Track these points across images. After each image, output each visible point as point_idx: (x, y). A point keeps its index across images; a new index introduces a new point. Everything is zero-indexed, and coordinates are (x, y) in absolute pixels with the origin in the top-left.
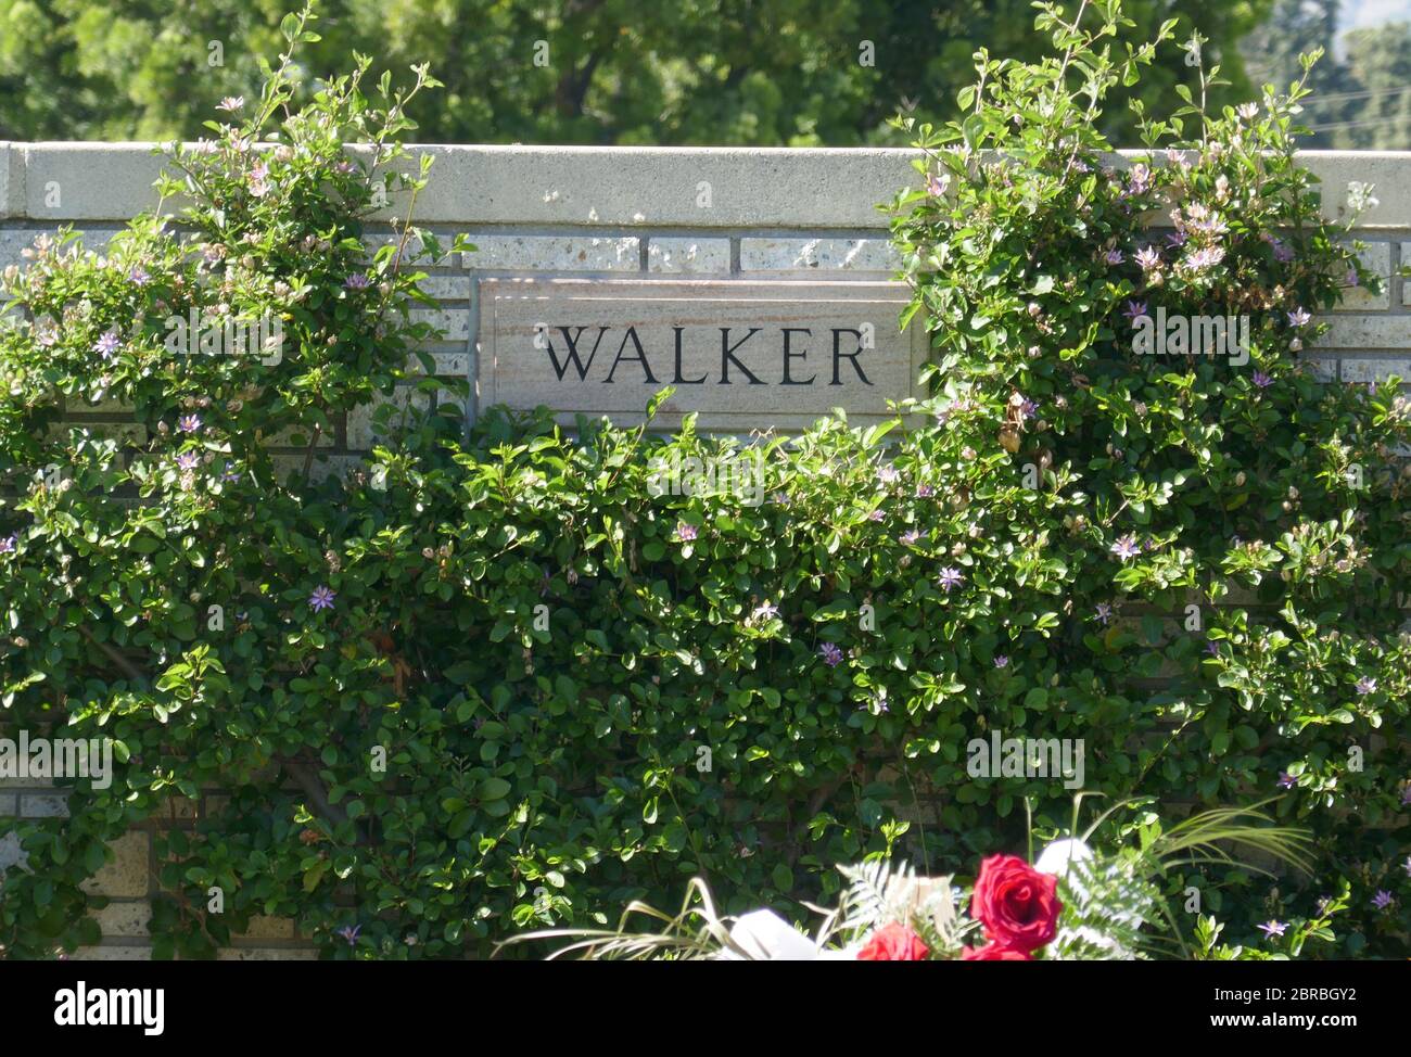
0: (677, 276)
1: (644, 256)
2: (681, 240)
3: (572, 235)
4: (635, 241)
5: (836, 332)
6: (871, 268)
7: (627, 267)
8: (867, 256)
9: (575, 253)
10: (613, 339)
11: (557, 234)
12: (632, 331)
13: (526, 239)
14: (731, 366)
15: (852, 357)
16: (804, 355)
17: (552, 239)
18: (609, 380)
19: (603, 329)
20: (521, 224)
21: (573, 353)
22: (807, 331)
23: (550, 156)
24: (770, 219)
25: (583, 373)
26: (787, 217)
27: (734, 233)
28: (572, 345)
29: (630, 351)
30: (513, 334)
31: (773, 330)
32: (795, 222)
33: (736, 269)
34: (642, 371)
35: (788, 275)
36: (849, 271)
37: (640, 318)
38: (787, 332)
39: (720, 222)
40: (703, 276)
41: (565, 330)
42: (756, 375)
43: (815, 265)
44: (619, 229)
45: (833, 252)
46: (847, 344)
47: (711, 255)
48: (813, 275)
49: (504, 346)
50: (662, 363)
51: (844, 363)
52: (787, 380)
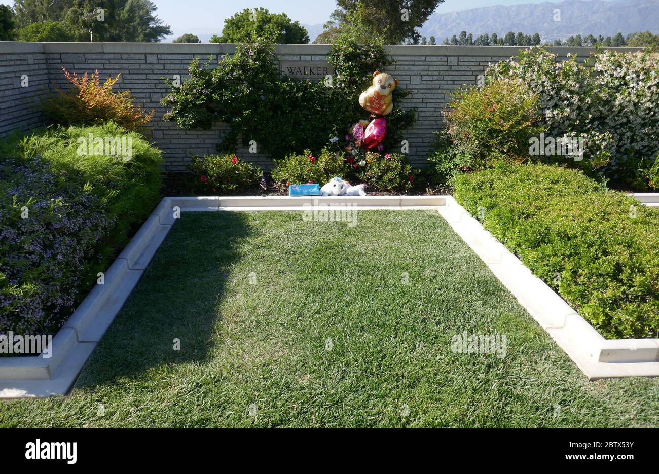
0: (304, 61)
1: (300, 58)
2: (305, 56)
5: (324, 68)
7: (298, 60)
9: (291, 58)
11: (289, 55)
12: (299, 68)
13: (286, 56)
14: (311, 72)
18: (296, 74)
19: (295, 68)
20: (286, 54)
25: (293, 73)
26: (318, 53)
27: (311, 55)
28: (291, 70)
29: (299, 70)
30: (284, 68)
31: (316, 68)
33: (311, 60)
34: (300, 73)
35: (318, 61)
36: (325, 60)
37: (300, 66)
40: (308, 61)
44: (298, 55)
45: (323, 57)
46: (326, 70)
47: (308, 58)
48: (321, 60)
49: (283, 70)
50: (303, 72)
51: (325, 72)
52: (318, 74)
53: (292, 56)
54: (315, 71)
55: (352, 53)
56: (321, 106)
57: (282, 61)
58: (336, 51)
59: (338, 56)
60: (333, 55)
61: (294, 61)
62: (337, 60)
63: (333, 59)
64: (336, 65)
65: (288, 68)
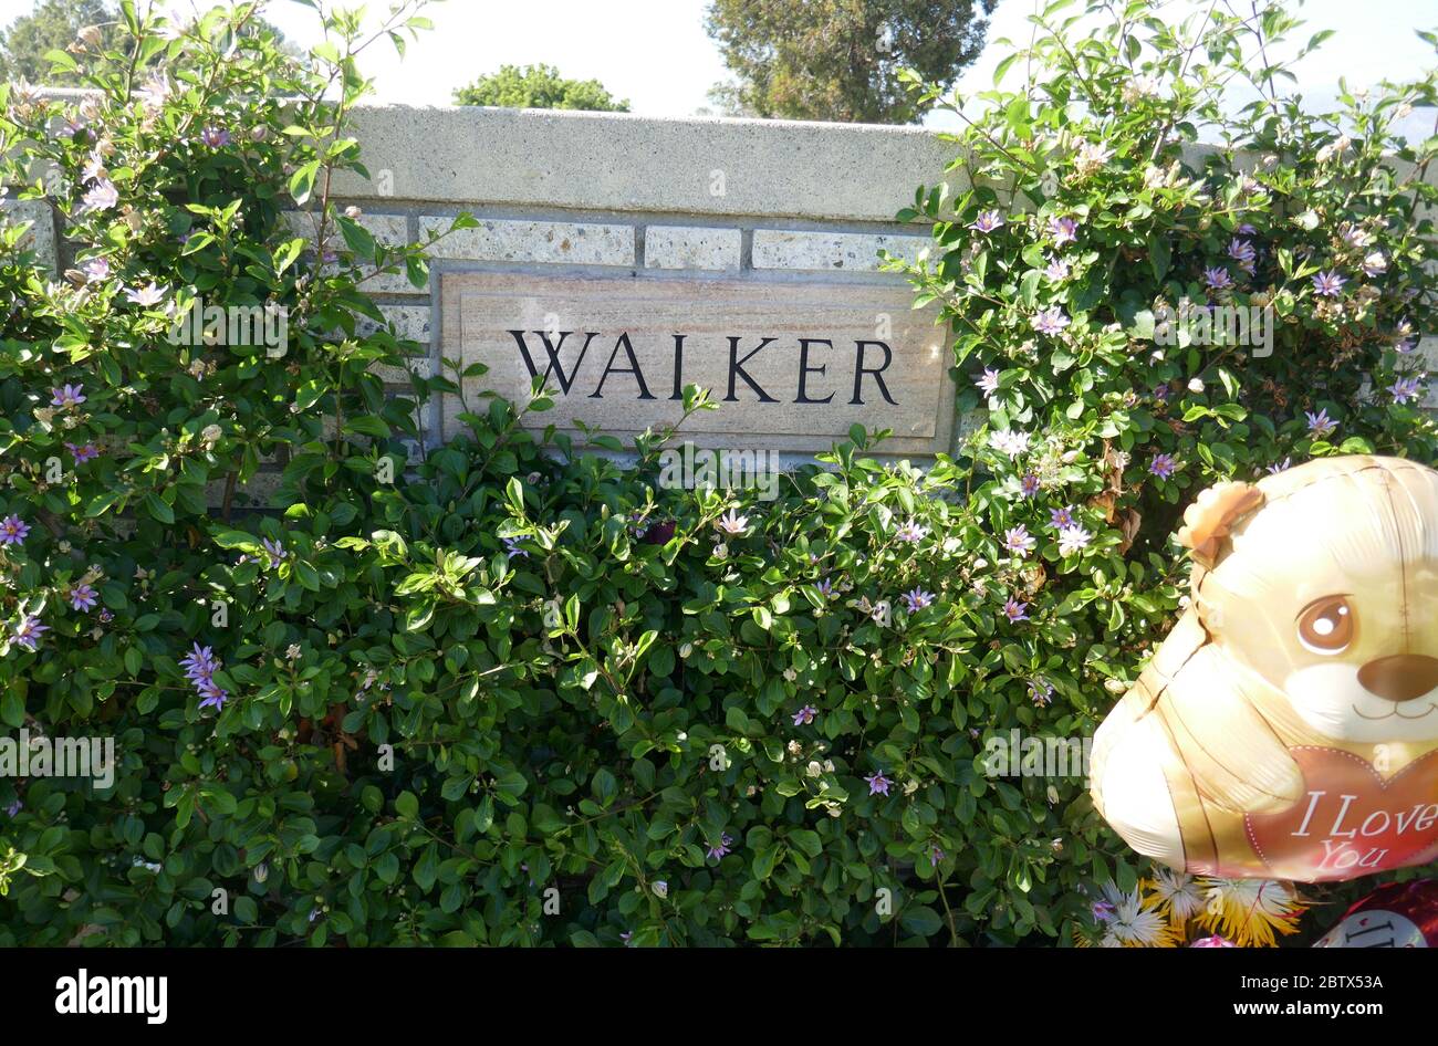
0: (678, 273)
1: (640, 247)
2: (683, 230)
3: (553, 219)
4: (629, 230)
5: (861, 345)
7: (619, 261)
9: (556, 243)
10: (599, 350)
11: (535, 218)
12: (624, 338)
13: (496, 223)
14: (739, 381)
15: (877, 373)
16: (823, 370)
17: (529, 224)
18: (597, 395)
19: (591, 335)
20: (491, 204)
21: (555, 363)
22: (829, 342)
24: (790, 208)
25: (566, 386)
26: (813, 206)
27: (746, 223)
28: (553, 354)
29: (622, 361)
30: (483, 339)
31: (789, 341)
32: (818, 213)
33: (747, 265)
34: (636, 385)
35: (806, 276)
36: (877, 273)
37: (634, 323)
38: (805, 343)
39: (731, 209)
40: (709, 273)
41: (545, 335)
42: (767, 391)
43: (839, 264)
44: (609, 215)
45: (859, 250)
46: (873, 358)
47: (718, 248)
48: (836, 276)
49: (472, 352)
50: (659, 376)
51: (868, 379)
52: (802, 398)
53: (562, 231)
54: (775, 368)
55: (1171, 226)
56: (840, 748)
57: (467, 268)
58: (984, 195)
59: (1009, 244)
60: (957, 231)
61: (580, 274)
62: (995, 279)
63: (953, 268)
64: (995, 331)
65: (518, 335)
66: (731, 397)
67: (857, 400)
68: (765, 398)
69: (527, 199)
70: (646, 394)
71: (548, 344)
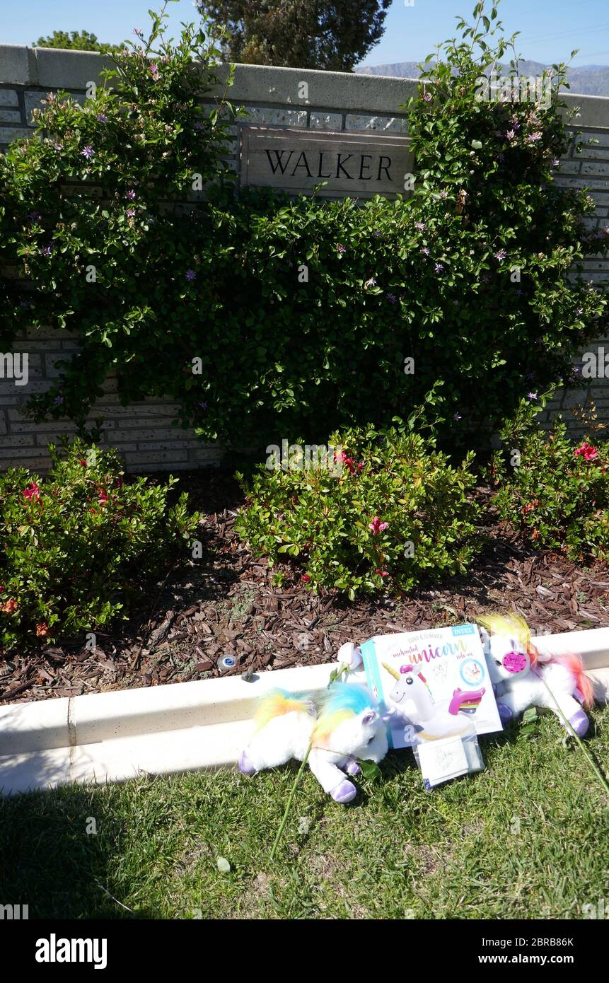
0: (321, 130)
1: (309, 119)
2: (323, 114)
3: (279, 109)
4: (305, 113)
5: (381, 158)
6: (395, 131)
7: (301, 125)
8: (393, 125)
9: (280, 117)
10: (295, 156)
11: (274, 108)
12: (303, 154)
13: (261, 109)
15: (386, 169)
16: (368, 167)
17: (271, 110)
18: (293, 175)
20: (259, 102)
21: (279, 162)
22: (370, 157)
23: (272, 70)
24: (359, 107)
25: (283, 171)
26: (366, 106)
27: (344, 112)
28: (279, 159)
29: (302, 162)
30: (255, 153)
31: (357, 156)
32: (368, 109)
33: (344, 129)
35: (364, 132)
36: (387, 132)
38: (363, 157)
39: (340, 106)
40: (331, 131)
41: (277, 152)
42: (349, 174)
43: (374, 128)
44: (301, 107)
45: (381, 123)
46: (385, 163)
47: (334, 121)
49: (252, 158)
50: (314, 168)
51: (383, 170)
52: (361, 178)
53: (282, 113)
54: (352, 166)
61: (287, 129)
65: (267, 151)
66: (338, 177)
67: (379, 179)
68: (349, 177)
69: (271, 101)
70: (309, 175)
71: (277, 155)
